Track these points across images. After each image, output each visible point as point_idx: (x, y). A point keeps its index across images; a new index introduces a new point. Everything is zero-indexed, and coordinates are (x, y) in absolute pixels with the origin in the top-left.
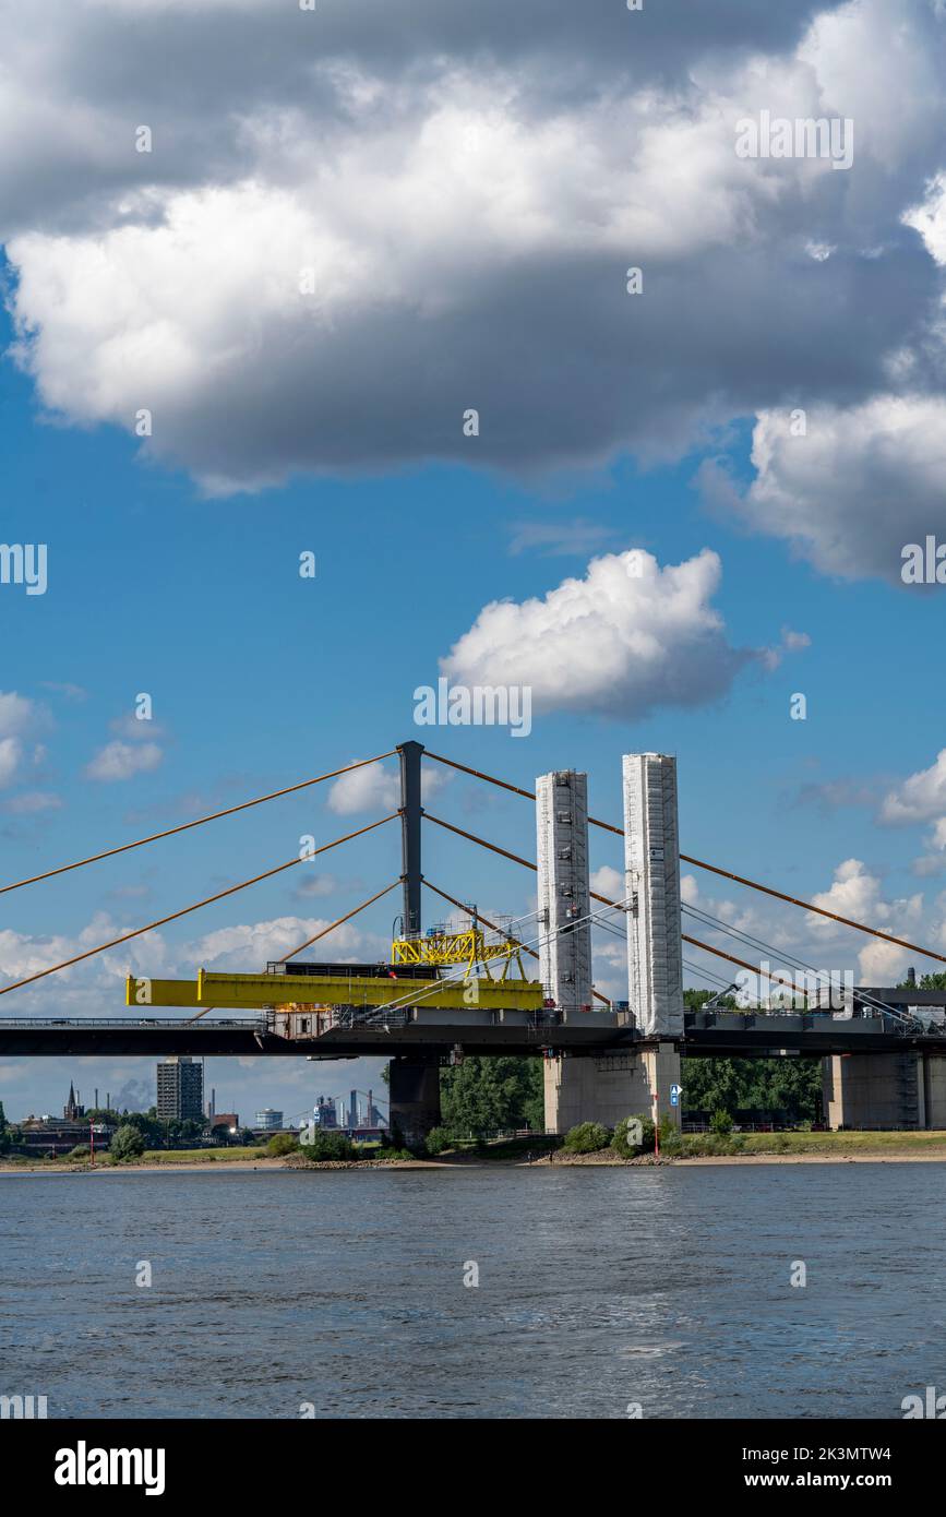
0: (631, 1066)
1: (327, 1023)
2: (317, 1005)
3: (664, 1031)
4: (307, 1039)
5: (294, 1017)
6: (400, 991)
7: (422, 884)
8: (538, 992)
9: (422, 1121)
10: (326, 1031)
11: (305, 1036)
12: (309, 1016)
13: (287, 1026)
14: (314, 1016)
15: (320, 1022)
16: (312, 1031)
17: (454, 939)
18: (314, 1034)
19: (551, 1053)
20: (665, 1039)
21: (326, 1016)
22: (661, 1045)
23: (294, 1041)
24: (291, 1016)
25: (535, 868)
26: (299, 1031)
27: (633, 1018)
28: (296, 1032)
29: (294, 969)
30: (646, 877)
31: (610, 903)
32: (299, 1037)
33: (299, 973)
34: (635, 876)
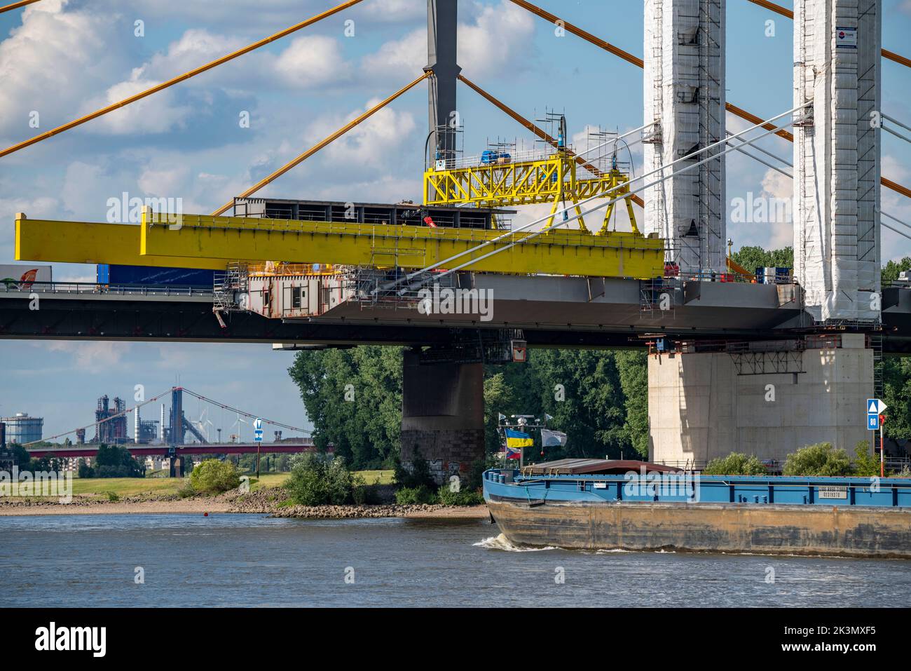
0: (793, 367)
1: (335, 294)
2: (316, 266)
3: (850, 313)
4: (305, 319)
5: (278, 284)
6: (446, 248)
7: (458, 81)
8: (657, 251)
9: (455, 446)
10: (333, 305)
11: (297, 313)
12: (304, 282)
13: (268, 297)
14: (314, 284)
15: (323, 292)
16: (310, 305)
17: (526, 167)
18: (314, 310)
19: (660, 345)
20: (852, 328)
21: (333, 283)
22: (845, 336)
23: (278, 321)
24: (275, 282)
25: (640, 64)
26: (288, 304)
27: (801, 292)
28: (282, 307)
29: (277, 209)
30: (829, 73)
31: (756, 121)
32: (287, 314)
33: (285, 216)
34: (810, 72)
